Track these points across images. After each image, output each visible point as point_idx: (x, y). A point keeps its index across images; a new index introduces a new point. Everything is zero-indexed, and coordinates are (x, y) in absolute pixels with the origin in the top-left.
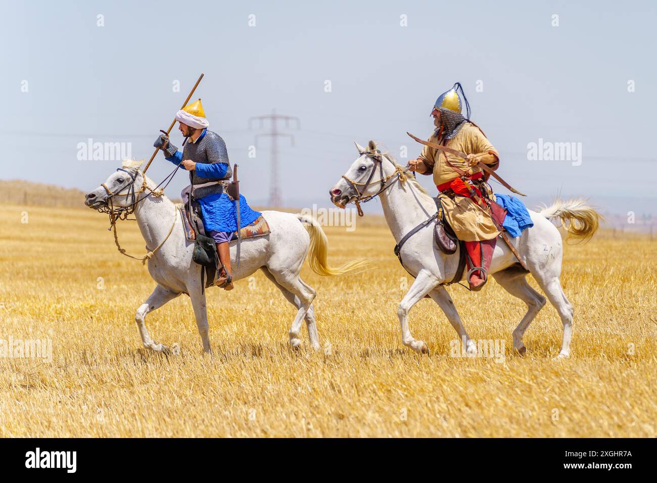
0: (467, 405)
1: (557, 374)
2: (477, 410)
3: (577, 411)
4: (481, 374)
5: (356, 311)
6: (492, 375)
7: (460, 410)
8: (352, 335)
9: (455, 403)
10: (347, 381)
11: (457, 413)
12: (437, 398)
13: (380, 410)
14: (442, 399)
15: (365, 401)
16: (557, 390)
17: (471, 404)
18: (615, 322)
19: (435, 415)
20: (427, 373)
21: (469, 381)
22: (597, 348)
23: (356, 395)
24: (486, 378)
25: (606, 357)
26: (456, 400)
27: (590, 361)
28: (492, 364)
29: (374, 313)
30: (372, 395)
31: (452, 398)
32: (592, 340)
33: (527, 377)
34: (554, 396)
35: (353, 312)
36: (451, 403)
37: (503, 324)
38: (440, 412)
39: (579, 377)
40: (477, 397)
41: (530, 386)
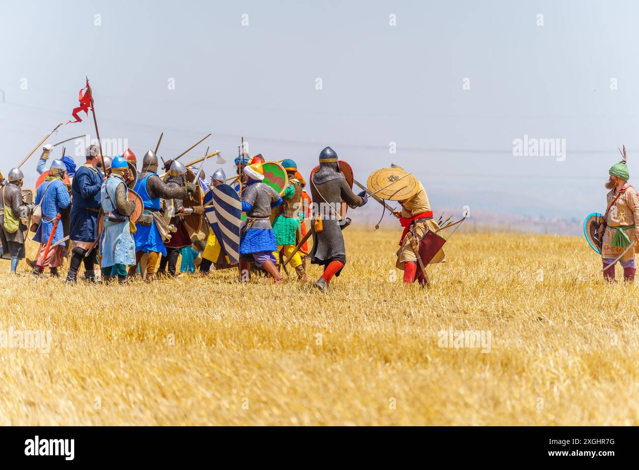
0: (164, 396)
1: (260, 368)
2: (174, 403)
3: (279, 406)
4: (180, 364)
5: (54, 295)
6: (191, 365)
7: (156, 401)
8: (48, 319)
9: (152, 394)
10: (41, 366)
11: (153, 404)
12: (134, 388)
13: (74, 399)
14: (137, 388)
15: (58, 387)
16: (259, 384)
17: (168, 394)
18: (323, 314)
19: (130, 406)
20: (125, 362)
21: (168, 371)
22: (303, 341)
23: (49, 382)
24: (185, 368)
25: (312, 351)
26: (153, 391)
27: (294, 354)
28: (193, 354)
29: (73, 298)
30: (66, 382)
31: (149, 387)
32: (298, 332)
33: (228, 370)
34: (255, 389)
35: (51, 295)
36: (148, 394)
37: (207, 313)
38: (135, 403)
39: (282, 371)
40: (175, 388)
41: (230, 379)
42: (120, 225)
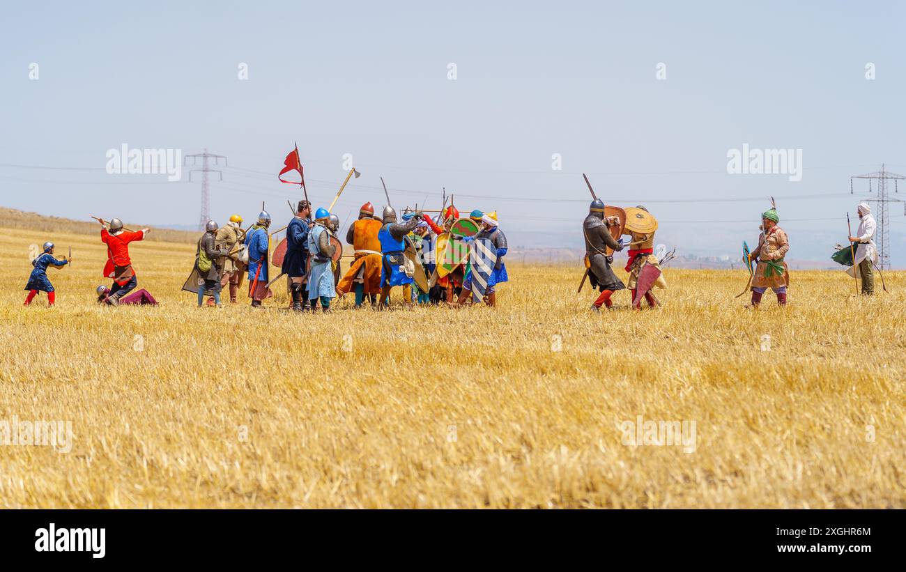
0: (362, 403)
1: (440, 380)
2: (371, 409)
3: (456, 411)
4: (375, 378)
5: (271, 322)
6: (384, 378)
7: (356, 408)
8: (266, 342)
9: (352, 402)
10: (262, 381)
11: (354, 410)
12: (338, 397)
13: (289, 407)
14: (341, 397)
15: (276, 398)
16: (439, 393)
17: (366, 402)
18: (491, 336)
19: (335, 412)
20: (330, 376)
21: (365, 383)
22: (475, 357)
23: (268, 393)
24: (379, 380)
25: (482, 365)
26: (354, 400)
27: (468, 368)
28: (385, 369)
29: (286, 324)
30: (282, 393)
31: (350, 397)
32: (471, 350)
33: (414, 382)
34: (437, 397)
35: (268, 322)
36: (349, 402)
37: (396, 335)
38: (338, 409)
39: (458, 382)
40: (371, 397)
41: (416, 389)
42: (324, 264)
